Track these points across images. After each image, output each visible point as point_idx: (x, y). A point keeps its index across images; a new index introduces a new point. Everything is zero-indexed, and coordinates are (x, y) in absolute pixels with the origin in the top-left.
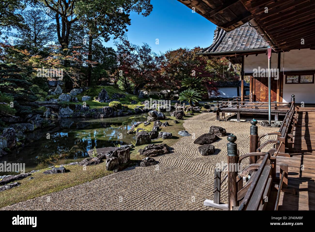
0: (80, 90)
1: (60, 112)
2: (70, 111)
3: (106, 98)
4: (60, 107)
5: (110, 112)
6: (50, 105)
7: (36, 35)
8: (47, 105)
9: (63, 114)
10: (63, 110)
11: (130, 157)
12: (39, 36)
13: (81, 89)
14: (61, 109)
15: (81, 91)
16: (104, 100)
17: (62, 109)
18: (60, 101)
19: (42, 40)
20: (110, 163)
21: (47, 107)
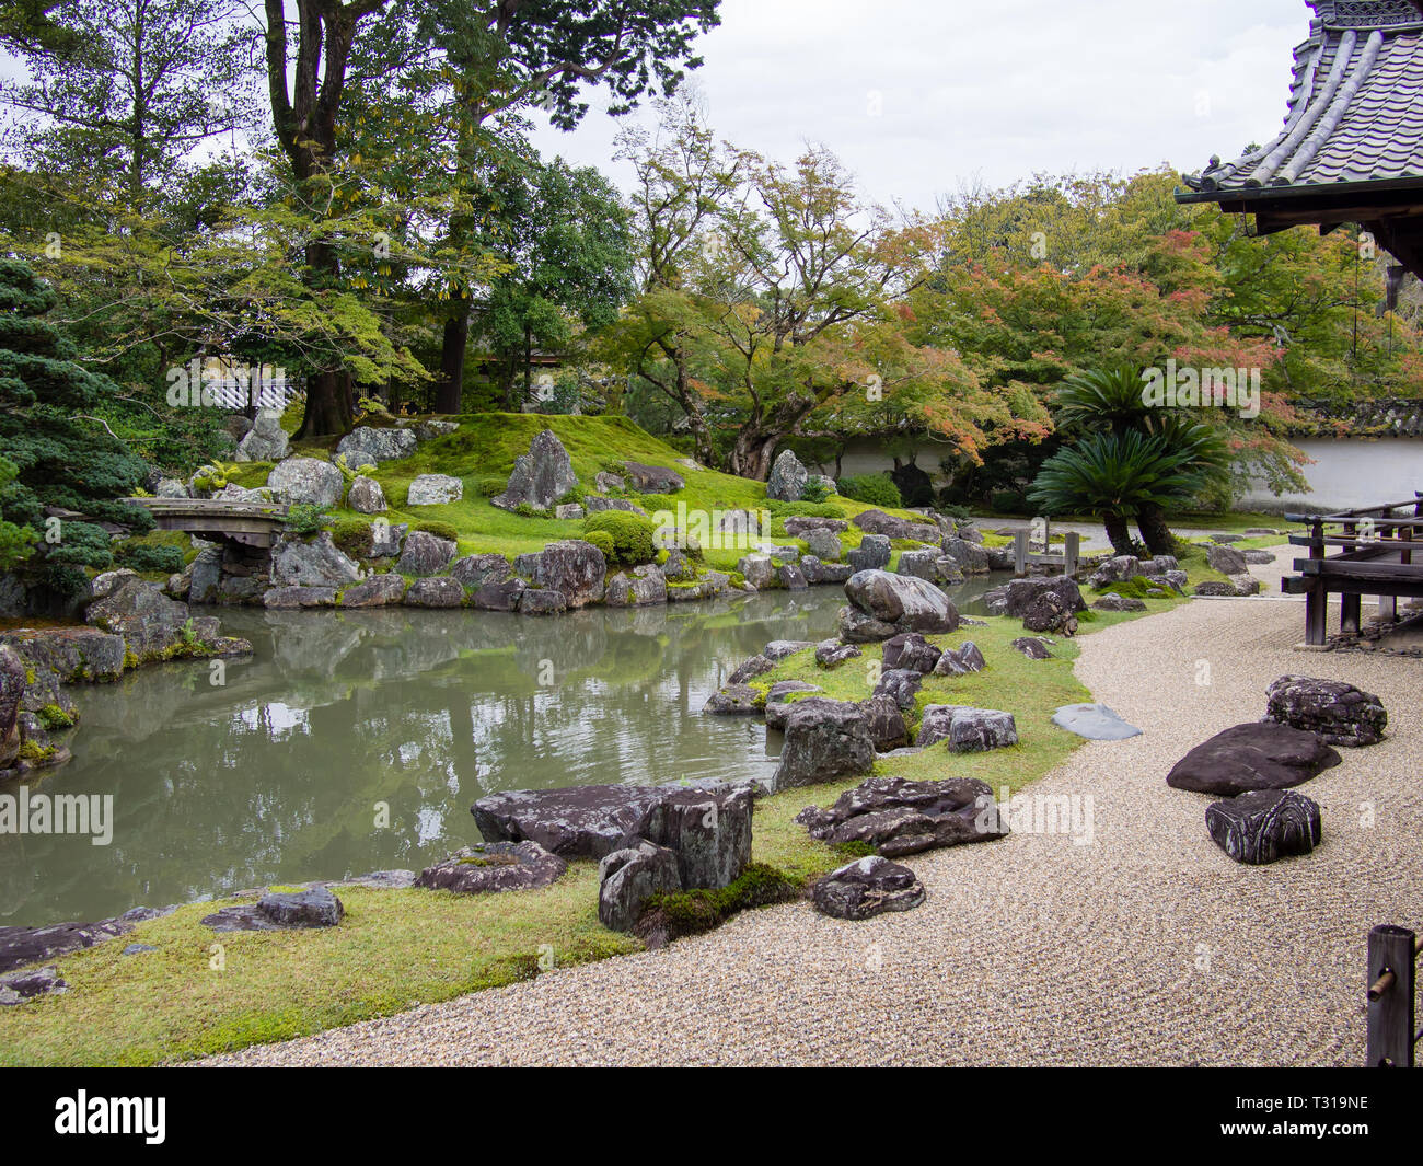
0: (396, 438)
1: (276, 572)
2: (336, 565)
3: (560, 491)
4: (280, 540)
5: (589, 574)
6: (218, 527)
7: (142, 95)
8: (199, 526)
9: (292, 580)
10: (297, 560)
11: (749, 848)
12: (160, 99)
13: (406, 432)
14: (284, 548)
15: (405, 443)
16: (549, 501)
17: (292, 548)
18: (277, 502)
19: (175, 124)
20: (628, 882)
21: (199, 534)
